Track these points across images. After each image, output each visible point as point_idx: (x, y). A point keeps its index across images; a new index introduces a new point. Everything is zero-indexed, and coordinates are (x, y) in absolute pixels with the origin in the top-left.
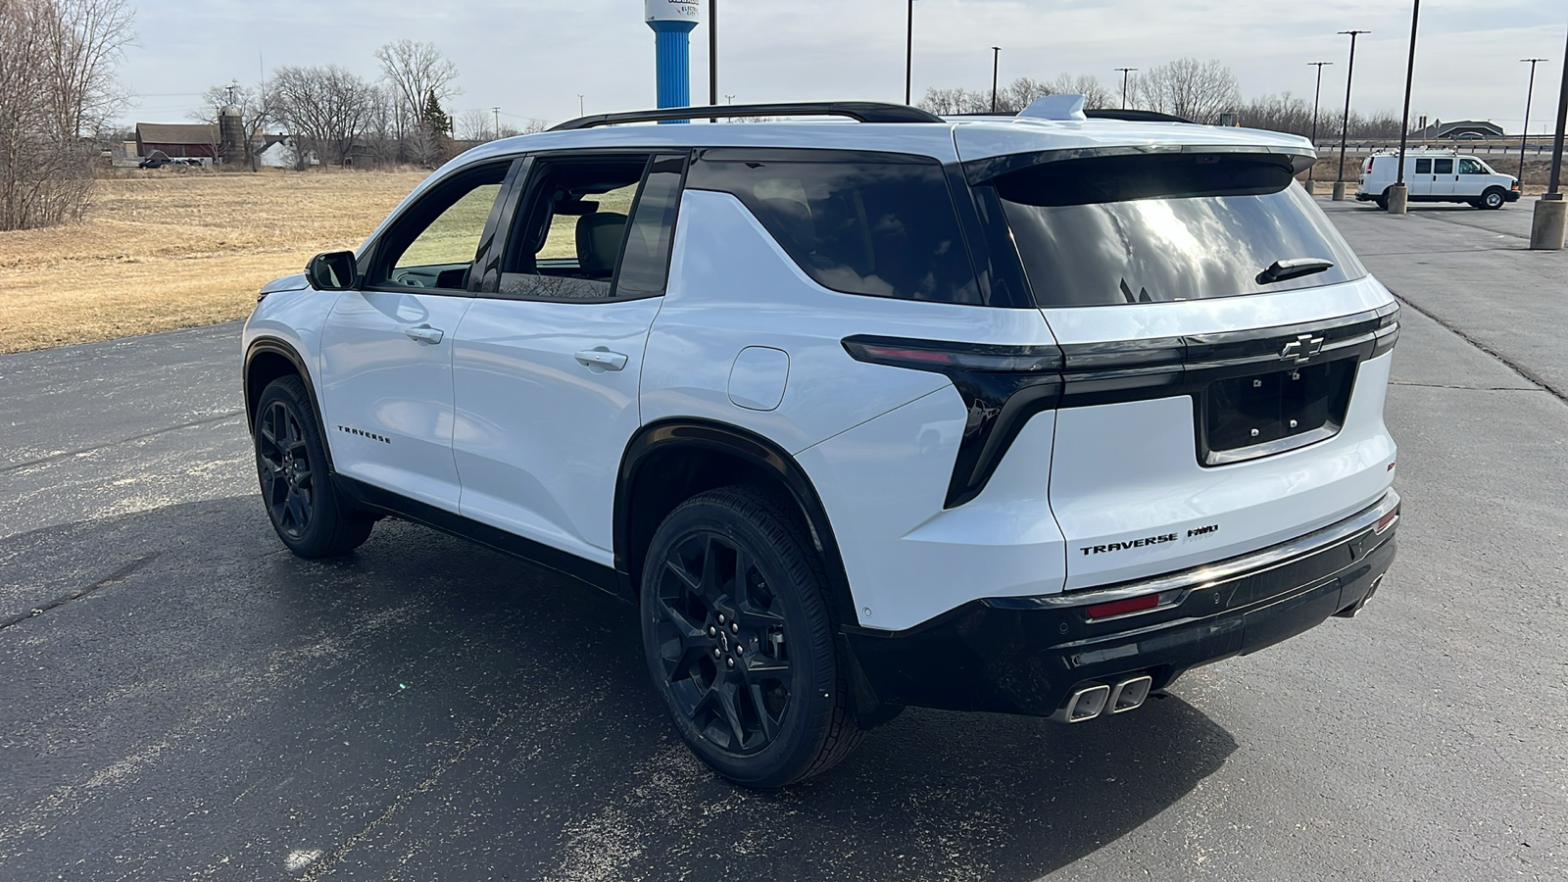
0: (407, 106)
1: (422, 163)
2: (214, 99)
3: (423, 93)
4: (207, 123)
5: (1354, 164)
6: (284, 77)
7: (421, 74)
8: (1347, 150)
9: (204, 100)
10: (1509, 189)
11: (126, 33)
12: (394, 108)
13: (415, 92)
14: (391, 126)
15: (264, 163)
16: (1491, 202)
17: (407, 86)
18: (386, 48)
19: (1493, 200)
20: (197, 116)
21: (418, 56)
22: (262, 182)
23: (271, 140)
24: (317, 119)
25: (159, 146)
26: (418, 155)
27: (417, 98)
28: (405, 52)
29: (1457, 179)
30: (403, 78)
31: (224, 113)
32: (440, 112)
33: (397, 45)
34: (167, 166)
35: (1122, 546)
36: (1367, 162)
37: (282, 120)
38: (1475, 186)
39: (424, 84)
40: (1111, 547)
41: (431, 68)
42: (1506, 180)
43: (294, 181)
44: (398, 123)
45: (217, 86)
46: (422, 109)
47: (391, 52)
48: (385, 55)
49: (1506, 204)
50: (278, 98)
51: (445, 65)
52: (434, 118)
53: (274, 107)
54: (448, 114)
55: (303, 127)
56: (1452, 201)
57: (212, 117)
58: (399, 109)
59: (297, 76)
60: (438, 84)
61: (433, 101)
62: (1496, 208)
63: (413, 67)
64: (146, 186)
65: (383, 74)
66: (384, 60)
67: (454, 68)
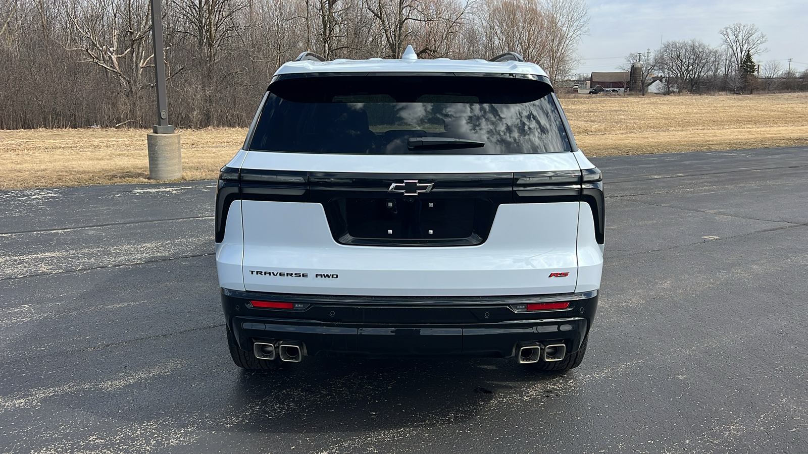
0: (733, 59)
1: (734, 90)
2: (630, 59)
3: (743, 52)
4: (625, 71)
6: (667, 47)
7: (744, 42)
9: (626, 60)
11: (584, 29)
12: (725, 61)
13: (739, 50)
14: (721, 72)
15: (649, 91)
17: (735, 48)
18: (726, 29)
20: (621, 68)
21: (744, 32)
22: (638, 100)
23: (655, 79)
24: (681, 68)
25: (600, 83)
26: (732, 86)
27: (739, 55)
28: (736, 31)
30: (733, 44)
31: (633, 66)
32: (752, 62)
33: (732, 27)
34: (601, 93)
35: (272, 274)
37: (662, 69)
39: (745, 47)
40: (265, 273)
41: (751, 38)
43: (655, 100)
44: (725, 69)
45: (633, 53)
46: (741, 61)
47: (729, 30)
48: (725, 33)
50: (662, 58)
51: (759, 36)
52: (747, 66)
53: (660, 63)
54: (756, 63)
55: (672, 72)
57: (628, 68)
58: (728, 61)
59: (674, 46)
60: (754, 47)
61: (748, 57)
63: (740, 38)
64: (581, 102)
65: (722, 43)
66: (724, 35)
67: (765, 37)
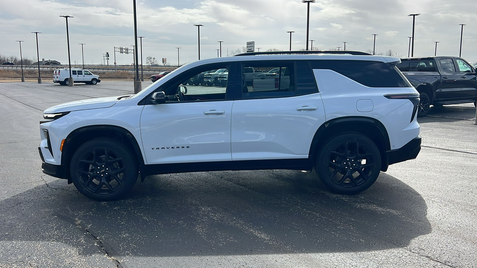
5: (26, 73)
8: (40, 68)
10: (98, 79)
16: (94, 83)
19: (94, 82)
29: (84, 76)
36: (55, 71)
38: (89, 78)
42: (97, 77)
49: (98, 83)
56: (83, 83)
62: (96, 84)
